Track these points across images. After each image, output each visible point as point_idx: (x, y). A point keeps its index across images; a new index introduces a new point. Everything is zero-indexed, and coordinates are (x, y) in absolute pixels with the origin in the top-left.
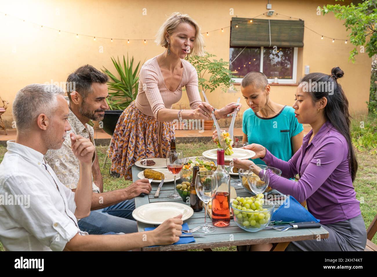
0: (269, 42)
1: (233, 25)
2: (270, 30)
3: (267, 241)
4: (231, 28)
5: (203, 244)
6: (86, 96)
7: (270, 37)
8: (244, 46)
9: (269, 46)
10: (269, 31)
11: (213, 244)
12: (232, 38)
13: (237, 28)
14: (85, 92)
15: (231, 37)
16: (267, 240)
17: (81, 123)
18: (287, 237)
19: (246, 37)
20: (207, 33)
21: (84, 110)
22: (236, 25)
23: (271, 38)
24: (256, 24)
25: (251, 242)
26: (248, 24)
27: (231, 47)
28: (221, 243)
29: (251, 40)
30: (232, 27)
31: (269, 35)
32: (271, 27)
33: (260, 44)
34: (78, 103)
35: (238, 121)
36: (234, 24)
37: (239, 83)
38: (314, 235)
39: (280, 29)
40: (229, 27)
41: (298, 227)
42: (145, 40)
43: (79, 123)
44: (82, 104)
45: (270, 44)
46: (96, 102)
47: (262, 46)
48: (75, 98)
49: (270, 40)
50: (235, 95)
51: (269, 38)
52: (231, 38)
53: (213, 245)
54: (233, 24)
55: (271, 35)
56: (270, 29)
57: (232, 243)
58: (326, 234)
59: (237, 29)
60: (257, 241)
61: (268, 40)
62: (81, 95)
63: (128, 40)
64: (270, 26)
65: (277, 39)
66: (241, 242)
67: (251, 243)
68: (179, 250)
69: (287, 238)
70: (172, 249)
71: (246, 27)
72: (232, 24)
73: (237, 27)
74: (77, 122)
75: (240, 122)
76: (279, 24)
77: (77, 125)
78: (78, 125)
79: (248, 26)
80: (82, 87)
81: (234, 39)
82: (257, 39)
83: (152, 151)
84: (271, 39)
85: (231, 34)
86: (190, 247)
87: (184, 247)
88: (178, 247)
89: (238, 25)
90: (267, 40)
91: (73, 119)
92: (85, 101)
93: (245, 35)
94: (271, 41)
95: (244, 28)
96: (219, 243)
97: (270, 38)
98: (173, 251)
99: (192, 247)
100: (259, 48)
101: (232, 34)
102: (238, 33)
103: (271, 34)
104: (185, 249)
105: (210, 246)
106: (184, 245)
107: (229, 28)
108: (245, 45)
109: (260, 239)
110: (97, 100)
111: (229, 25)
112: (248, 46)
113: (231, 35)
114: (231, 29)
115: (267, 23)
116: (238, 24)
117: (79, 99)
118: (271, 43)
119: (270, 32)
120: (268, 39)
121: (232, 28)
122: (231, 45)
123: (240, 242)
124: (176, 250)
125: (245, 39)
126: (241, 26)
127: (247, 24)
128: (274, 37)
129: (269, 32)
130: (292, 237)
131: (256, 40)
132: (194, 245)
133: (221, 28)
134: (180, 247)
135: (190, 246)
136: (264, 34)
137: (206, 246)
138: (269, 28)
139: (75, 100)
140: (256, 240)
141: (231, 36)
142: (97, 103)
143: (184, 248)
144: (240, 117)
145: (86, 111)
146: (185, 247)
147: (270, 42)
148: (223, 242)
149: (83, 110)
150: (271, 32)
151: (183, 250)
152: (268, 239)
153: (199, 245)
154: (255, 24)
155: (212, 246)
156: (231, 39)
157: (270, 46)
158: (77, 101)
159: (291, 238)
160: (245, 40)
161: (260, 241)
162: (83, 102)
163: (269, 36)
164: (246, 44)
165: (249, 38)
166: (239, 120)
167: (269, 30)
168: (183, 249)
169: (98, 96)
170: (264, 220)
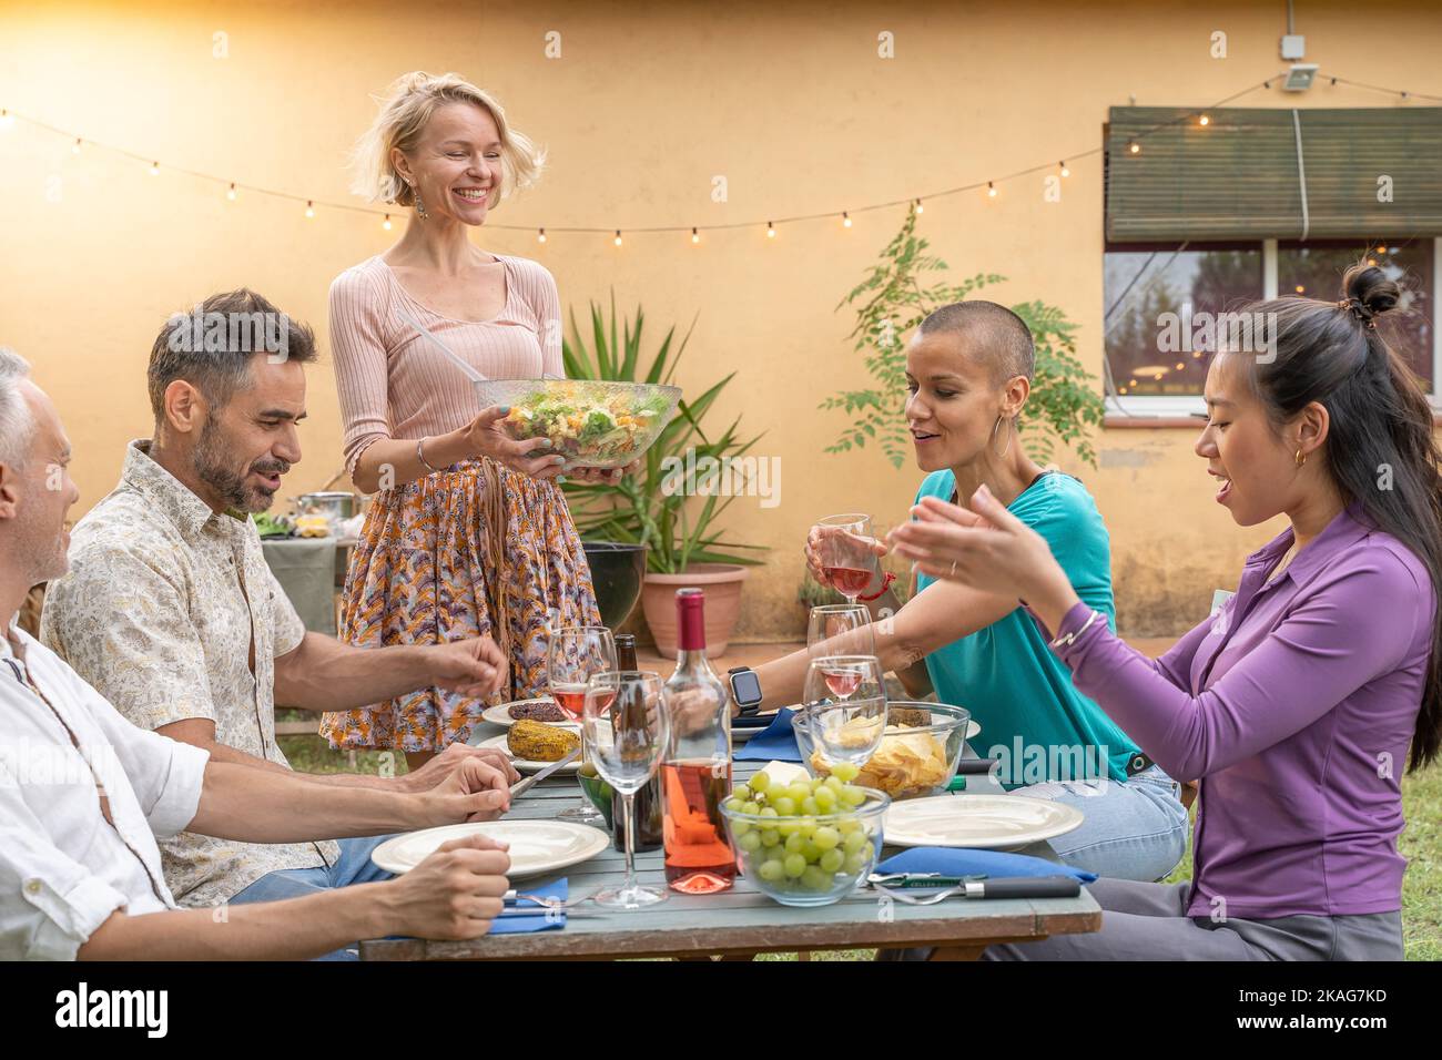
0: (1299, 218)
1: (1116, 143)
2: (1301, 161)
3: (842, 933)
4: (1106, 154)
5: (590, 938)
6: (225, 400)
7: (1303, 192)
8: (1179, 239)
9: (1301, 234)
10: (1297, 163)
11: (631, 939)
12: (1115, 201)
13: (1136, 155)
14: (222, 382)
15: (1110, 198)
16: (841, 930)
17: (196, 497)
18: (924, 920)
19: (1181, 196)
20: (990, 185)
21: (210, 456)
22: (1130, 142)
23: (1308, 196)
24: (1230, 135)
25: (777, 934)
26: (1189, 137)
27: (1111, 246)
28: (660, 935)
29: (1209, 208)
30: (1112, 153)
31: (1299, 183)
32: (1303, 144)
33: (1253, 225)
34: (190, 428)
35: (1157, 604)
36: (1120, 139)
37: (1156, 418)
38: (1037, 917)
39: (1352, 151)
40: (1096, 151)
41: (986, 892)
42: (695, 231)
43: (187, 496)
44: (204, 430)
45: (1306, 224)
46: (255, 427)
47: (1270, 236)
48: (180, 406)
49: (1300, 208)
50: (1135, 477)
51: (1300, 196)
52: (1110, 205)
53: (631, 943)
54: (1115, 136)
55: (1307, 183)
56: (1300, 153)
57: (705, 936)
58: (1088, 915)
59: (1137, 163)
60: (804, 932)
61: (1296, 208)
62: (206, 396)
63: (618, 233)
64: (1303, 138)
65: (1341, 201)
66: (738, 932)
67: (779, 938)
68: (500, 954)
69: (922, 926)
70: (473, 950)
71: (1182, 150)
72: (1113, 140)
73: (1135, 149)
74: (178, 495)
75: (1167, 611)
76: (1348, 128)
77: (181, 504)
78: (186, 504)
79: (1188, 144)
80: (215, 365)
81: (1123, 208)
82: (1240, 205)
83: (465, 605)
84: (1308, 202)
85: (1106, 185)
86: (539, 945)
87: (519, 943)
88: (494, 944)
89: (1138, 144)
90: (1291, 209)
91: (163, 487)
92: (218, 418)
93: (1177, 186)
94: (1310, 209)
95: (1170, 153)
96: (653, 934)
97: (1304, 199)
98: (476, 956)
99: (549, 947)
100: (1253, 244)
101: (1111, 186)
102: (1141, 179)
103: (1306, 176)
104: (521, 953)
105: (617, 943)
106: (517, 938)
107: (1099, 156)
108: (1179, 233)
109: (815, 925)
110: (265, 419)
111: (1096, 141)
112: (1195, 239)
113: (1106, 189)
114: (1107, 163)
115: (1288, 128)
116: (1141, 136)
117: (195, 411)
118: (1310, 221)
119: (1301, 168)
120: (1292, 202)
121: (1112, 159)
122: (1110, 239)
123: (736, 935)
124: (489, 955)
125: (1180, 209)
126: (1155, 147)
127: (1183, 137)
128: (1324, 192)
129: (1297, 170)
130: (945, 920)
131: (1235, 211)
132: (557, 937)
133: (1058, 161)
134: (501, 943)
135: (541, 940)
136: (1274, 179)
137: (601, 942)
138: (1296, 151)
139: (180, 414)
140: (799, 929)
141: (1106, 196)
142: (260, 431)
143: (518, 949)
144: (1168, 582)
145: (218, 459)
146: (521, 946)
147: (1302, 215)
148: (666, 933)
149: (207, 456)
150: (1305, 170)
151: (515, 957)
152: (847, 924)
153: (577, 940)
154: (1226, 132)
155: (625, 946)
156: (1110, 211)
157: (1304, 237)
158: (188, 417)
159: (943, 923)
160: (1178, 210)
161: (816, 932)
162: (211, 422)
163: (1299, 188)
164: (1182, 230)
165: (1200, 202)
166: (1159, 599)
167: (1297, 157)
168: (513, 953)
169: (271, 406)
170: (839, 854)
